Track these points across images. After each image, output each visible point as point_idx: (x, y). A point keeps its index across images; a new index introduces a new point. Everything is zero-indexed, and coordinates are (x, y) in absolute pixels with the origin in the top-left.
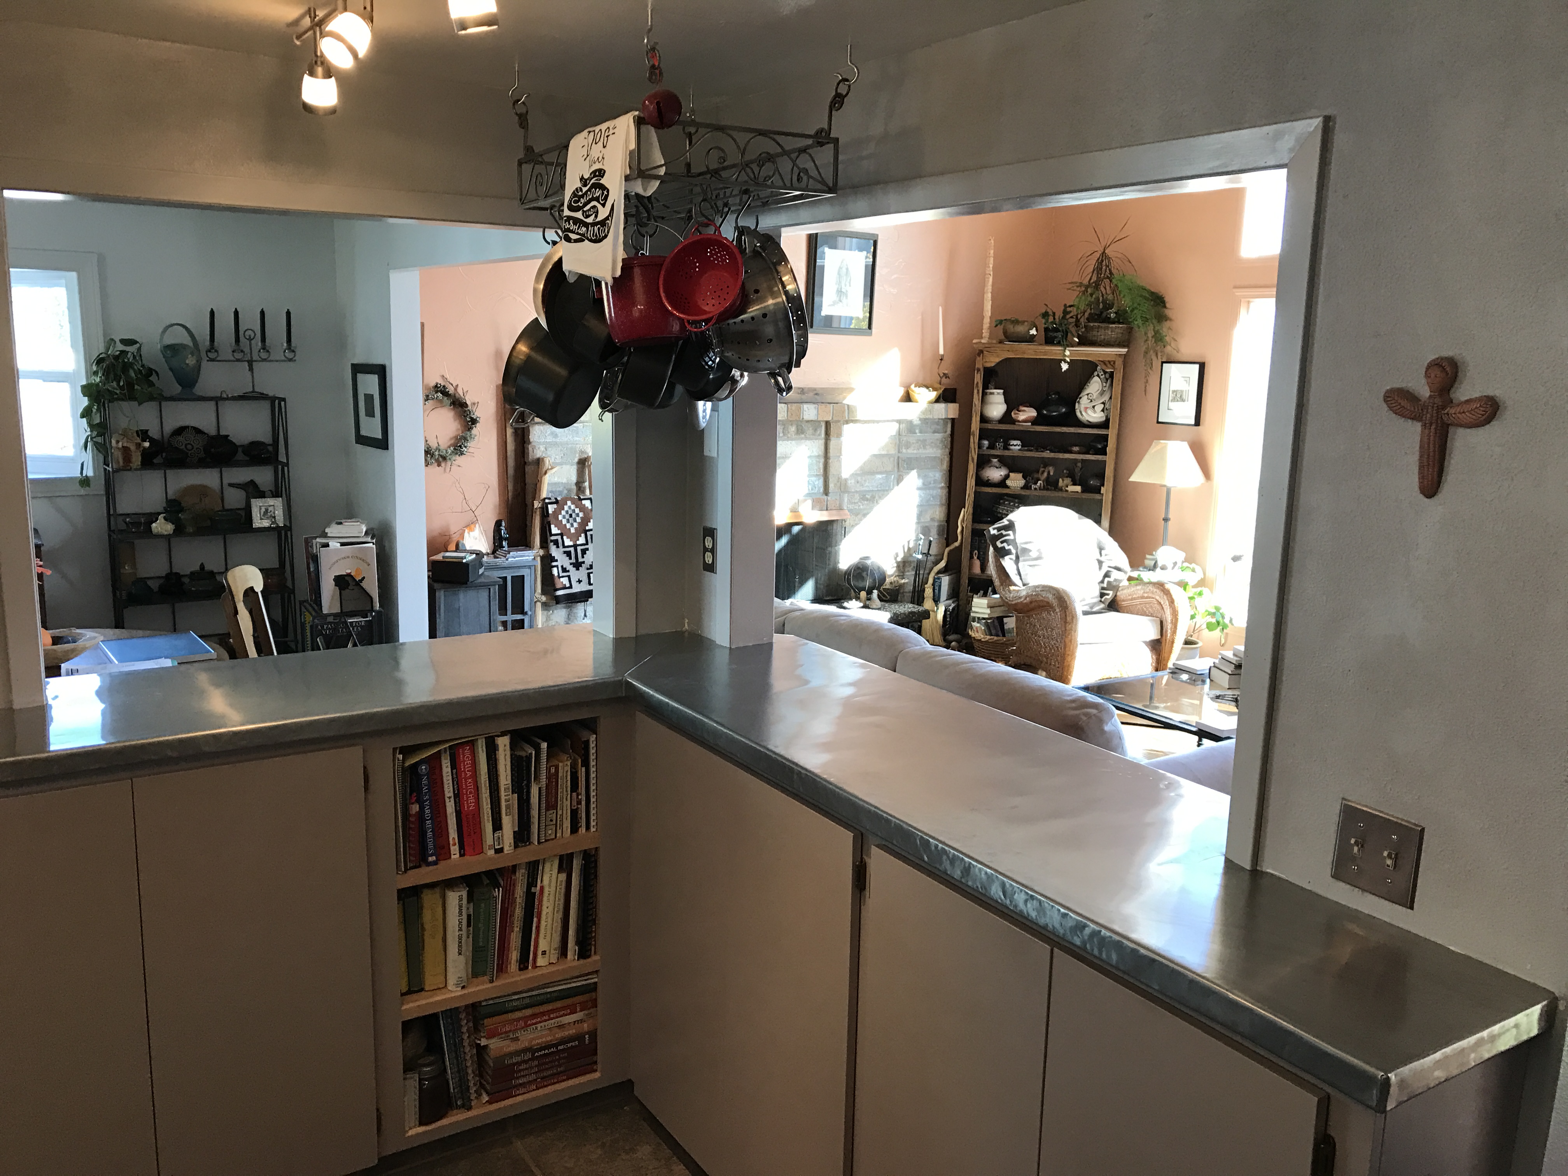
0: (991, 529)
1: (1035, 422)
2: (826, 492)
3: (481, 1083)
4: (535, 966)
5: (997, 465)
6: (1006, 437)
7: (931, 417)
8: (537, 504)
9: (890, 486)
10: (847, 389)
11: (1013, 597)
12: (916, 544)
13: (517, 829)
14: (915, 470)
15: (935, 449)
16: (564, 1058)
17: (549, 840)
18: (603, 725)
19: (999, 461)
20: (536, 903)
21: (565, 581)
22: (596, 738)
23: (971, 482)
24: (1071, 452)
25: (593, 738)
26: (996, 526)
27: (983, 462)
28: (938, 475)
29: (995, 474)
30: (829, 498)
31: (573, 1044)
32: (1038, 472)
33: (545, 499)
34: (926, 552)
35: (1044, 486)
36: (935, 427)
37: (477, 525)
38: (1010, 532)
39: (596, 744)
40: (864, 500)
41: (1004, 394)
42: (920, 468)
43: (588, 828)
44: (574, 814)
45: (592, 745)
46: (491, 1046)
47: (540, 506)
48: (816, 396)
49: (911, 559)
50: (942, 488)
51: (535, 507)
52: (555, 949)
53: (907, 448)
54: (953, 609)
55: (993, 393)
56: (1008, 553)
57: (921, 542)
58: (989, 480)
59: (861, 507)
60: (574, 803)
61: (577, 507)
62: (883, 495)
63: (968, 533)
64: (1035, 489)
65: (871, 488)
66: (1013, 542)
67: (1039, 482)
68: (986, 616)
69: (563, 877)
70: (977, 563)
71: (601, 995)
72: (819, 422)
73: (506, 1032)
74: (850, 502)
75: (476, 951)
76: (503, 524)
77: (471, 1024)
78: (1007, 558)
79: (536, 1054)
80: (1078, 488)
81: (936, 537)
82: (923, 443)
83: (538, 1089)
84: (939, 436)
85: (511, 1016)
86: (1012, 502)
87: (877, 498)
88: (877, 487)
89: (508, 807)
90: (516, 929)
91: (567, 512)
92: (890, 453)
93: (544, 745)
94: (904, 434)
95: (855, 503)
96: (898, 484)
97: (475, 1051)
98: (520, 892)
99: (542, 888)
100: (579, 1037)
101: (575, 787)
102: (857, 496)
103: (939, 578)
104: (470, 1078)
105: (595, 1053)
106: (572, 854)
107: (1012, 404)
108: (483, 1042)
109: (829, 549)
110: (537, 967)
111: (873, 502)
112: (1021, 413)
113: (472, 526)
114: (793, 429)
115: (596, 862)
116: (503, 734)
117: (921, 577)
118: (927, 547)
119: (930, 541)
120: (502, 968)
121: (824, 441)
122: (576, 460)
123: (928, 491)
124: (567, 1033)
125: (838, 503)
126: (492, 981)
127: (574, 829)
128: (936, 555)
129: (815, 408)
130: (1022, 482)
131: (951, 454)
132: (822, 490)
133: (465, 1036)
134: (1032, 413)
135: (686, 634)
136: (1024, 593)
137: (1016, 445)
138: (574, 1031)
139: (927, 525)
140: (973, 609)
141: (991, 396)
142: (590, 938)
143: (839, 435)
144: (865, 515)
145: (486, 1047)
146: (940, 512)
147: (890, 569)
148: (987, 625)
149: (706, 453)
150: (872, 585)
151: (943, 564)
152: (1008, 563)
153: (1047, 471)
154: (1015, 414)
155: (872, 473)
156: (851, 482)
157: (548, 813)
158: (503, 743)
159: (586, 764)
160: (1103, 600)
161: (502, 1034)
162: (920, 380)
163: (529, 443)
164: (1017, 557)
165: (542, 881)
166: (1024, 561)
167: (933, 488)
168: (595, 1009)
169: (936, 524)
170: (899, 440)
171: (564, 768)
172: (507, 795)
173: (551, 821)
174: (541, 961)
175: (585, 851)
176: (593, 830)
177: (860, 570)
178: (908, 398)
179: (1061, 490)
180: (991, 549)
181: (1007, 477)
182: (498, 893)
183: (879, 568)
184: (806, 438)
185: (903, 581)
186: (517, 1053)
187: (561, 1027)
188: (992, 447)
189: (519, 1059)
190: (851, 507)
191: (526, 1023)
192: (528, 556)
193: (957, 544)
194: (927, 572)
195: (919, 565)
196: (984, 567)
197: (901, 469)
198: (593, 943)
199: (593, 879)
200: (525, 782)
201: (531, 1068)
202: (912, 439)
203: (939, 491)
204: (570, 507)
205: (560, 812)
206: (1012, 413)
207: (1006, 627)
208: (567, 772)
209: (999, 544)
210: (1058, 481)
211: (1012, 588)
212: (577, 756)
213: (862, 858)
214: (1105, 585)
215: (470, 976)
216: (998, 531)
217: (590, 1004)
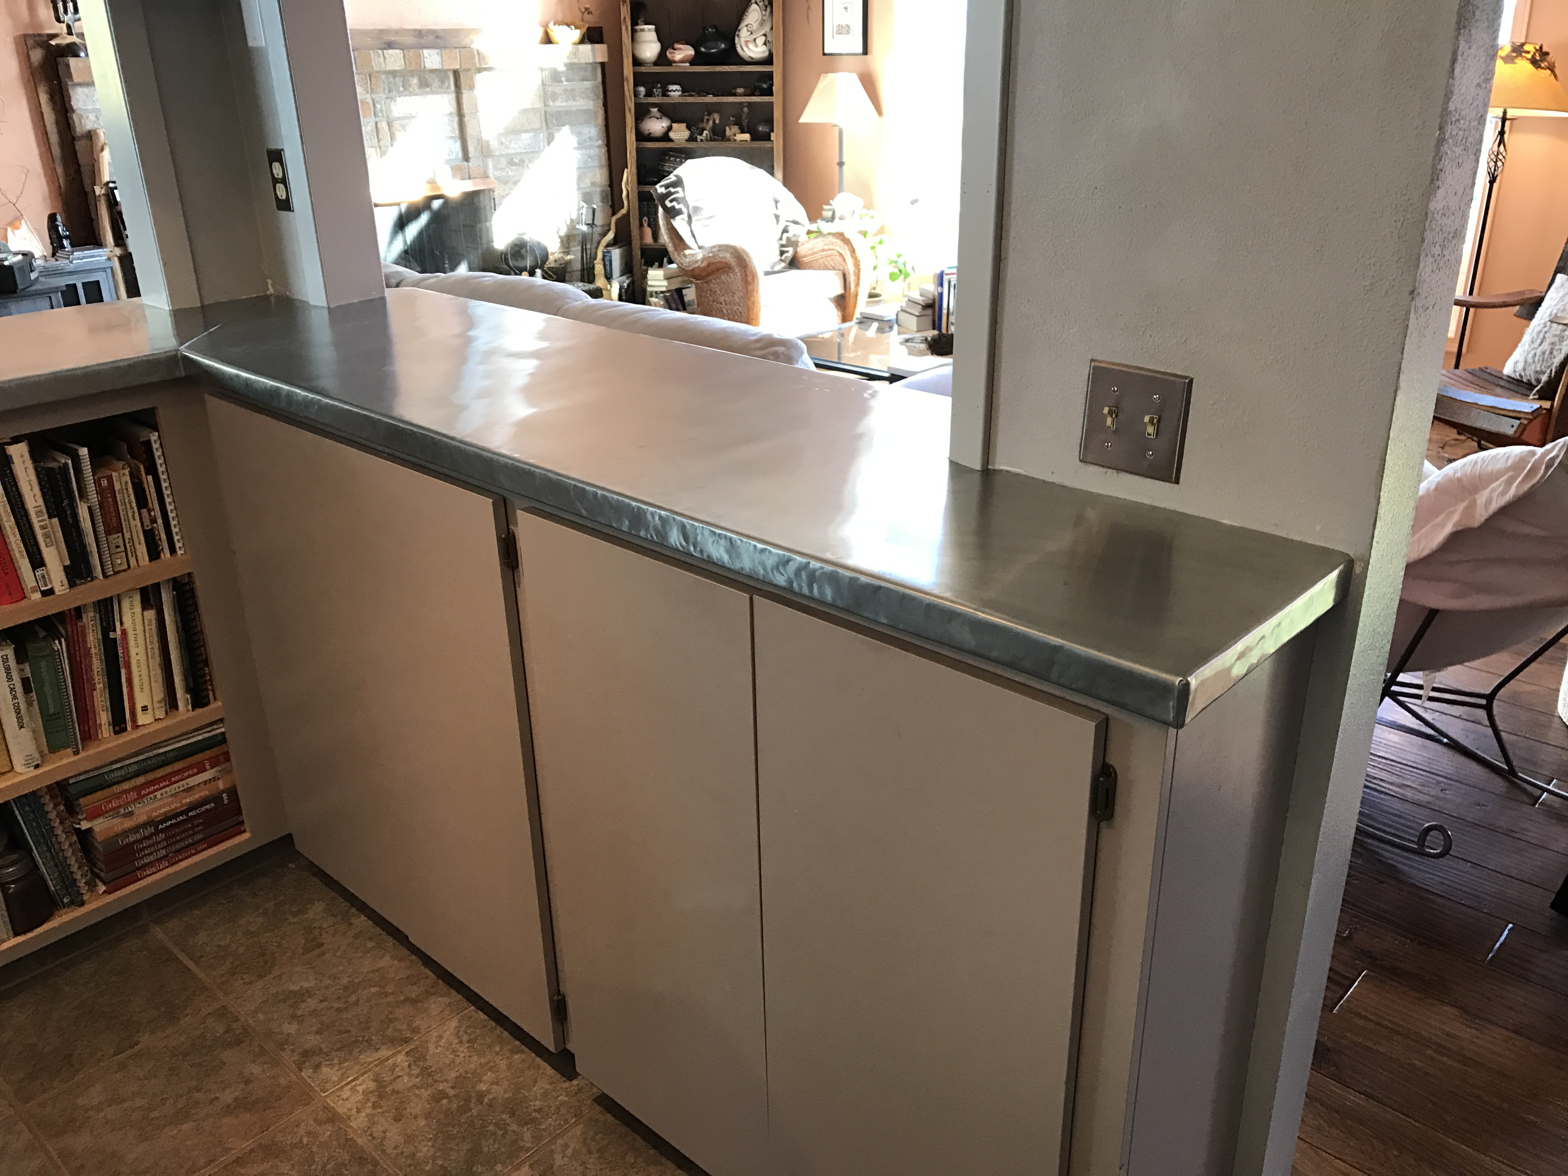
0: (657, 186)
1: (693, 62)
2: (466, 158)
3: (92, 872)
4: (136, 727)
5: (658, 115)
6: (665, 81)
7: (576, 61)
8: (99, 191)
9: (540, 148)
10: (473, 30)
11: (689, 262)
12: (578, 214)
13: (68, 563)
14: (567, 127)
15: (586, 100)
16: (200, 824)
17: (119, 572)
18: (163, 417)
19: (659, 110)
20: (120, 651)
22: (159, 437)
23: (631, 137)
24: (735, 95)
25: (154, 437)
26: (663, 182)
27: (642, 113)
28: (593, 132)
29: (656, 125)
30: (470, 164)
31: (208, 807)
32: (703, 121)
33: (108, 183)
34: (590, 222)
35: (710, 137)
36: (582, 73)
37: (23, 222)
38: (679, 189)
39: (161, 444)
40: (512, 165)
41: (657, 31)
42: (572, 124)
43: (173, 550)
44: (150, 538)
45: (155, 446)
46: (97, 829)
47: (103, 191)
48: (438, 40)
49: (575, 232)
50: (599, 147)
51: (97, 193)
52: (159, 702)
53: (554, 101)
54: (628, 285)
55: (643, 30)
56: (679, 212)
57: (584, 211)
58: (650, 133)
59: (510, 173)
60: (147, 522)
62: (533, 158)
63: (634, 197)
64: (702, 140)
65: (519, 151)
66: (683, 201)
67: (705, 132)
68: (664, 289)
69: (151, 614)
70: (648, 232)
71: (233, 747)
72: (446, 71)
73: (113, 809)
74: (496, 168)
75: (48, 721)
76: (59, 218)
77: (62, 807)
78: (678, 218)
79: (160, 827)
80: (747, 136)
81: (600, 204)
82: (571, 94)
83: (172, 865)
84: (588, 84)
85: (116, 789)
86: (678, 157)
87: (527, 161)
88: (525, 149)
89: (46, 536)
90: (99, 686)
92: (537, 107)
93: (84, 451)
94: (549, 84)
95: (502, 169)
96: (549, 144)
97: (75, 838)
98: (93, 639)
99: (124, 632)
100: (216, 798)
101: (142, 501)
102: (503, 160)
103: (608, 252)
104: (75, 868)
105: (239, 812)
106: (158, 584)
107: (666, 42)
108: (85, 825)
109: (479, 225)
110: (138, 726)
111: (523, 167)
112: (676, 52)
113: (17, 223)
114: (415, 81)
115: (192, 590)
116: (16, 440)
117: (588, 252)
118: (591, 216)
119: (594, 210)
120: (89, 735)
121: (454, 95)
123: (584, 151)
124: (197, 796)
125: (482, 170)
126: (76, 753)
127: (154, 554)
128: (603, 226)
129: (438, 53)
130: (686, 134)
131: (605, 105)
132: (460, 155)
133: (56, 823)
134: (690, 51)
135: (273, 299)
136: (700, 256)
137: (675, 91)
138: (207, 792)
139: (588, 190)
140: (650, 283)
141: (642, 33)
142: (206, 682)
143: (472, 87)
144: (515, 183)
145: (90, 830)
146: (601, 175)
147: (554, 248)
148: (666, 299)
149: (251, 43)
150: (534, 264)
151: (611, 236)
152: (679, 223)
153: (711, 118)
154: (670, 53)
155: (518, 132)
156: (494, 144)
157: (111, 537)
158: (19, 453)
159: (152, 469)
160: (783, 257)
161: (107, 812)
162: (560, 17)
163: (73, 111)
164: (690, 217)
165: (121, 624)
166: (697, 220)
167: (590, 147)
168: (227, 764)
169: (598, 189)
170: (544, 90)
171: (121, 479)
172: (42, 521)
173: (118, 547)
174: (142, 719)
175: (174, 580)
176: (180, 552)
177: (519, 249)
178: (548, 40)
179: (729, 140)
180: (660, 210)
181: (670, 128)
182: (60, 646)
183: (539, 243)
184: (433, 93)
185: (569, 257)
186: (135, 829)
187: (189, 789)
188: (649, 94)
189: (138, 836)
190: (498, 174)
191: (139, 794)
192: (100, 256)
193: (623, 211)
194: (594, 246)
195: (584, 240)
196: (656, 235)
197: (551, 126)
198: (210, 687)
199: (193, 612)
200: (66, 502)
201: (158, 843)
202: (558, 89)
203: (597, 150)
205: (127, 536)
206: (668, 52)
207: (686, 299)
208: (126, 482)
209: (668, 204)
210: (725, 131)
211: (687, 252)
212: (136, 462)
213: (508, 529)
214: (784, 242)
215: (46, 750)
216: (666, 188)
217: (222, 758)
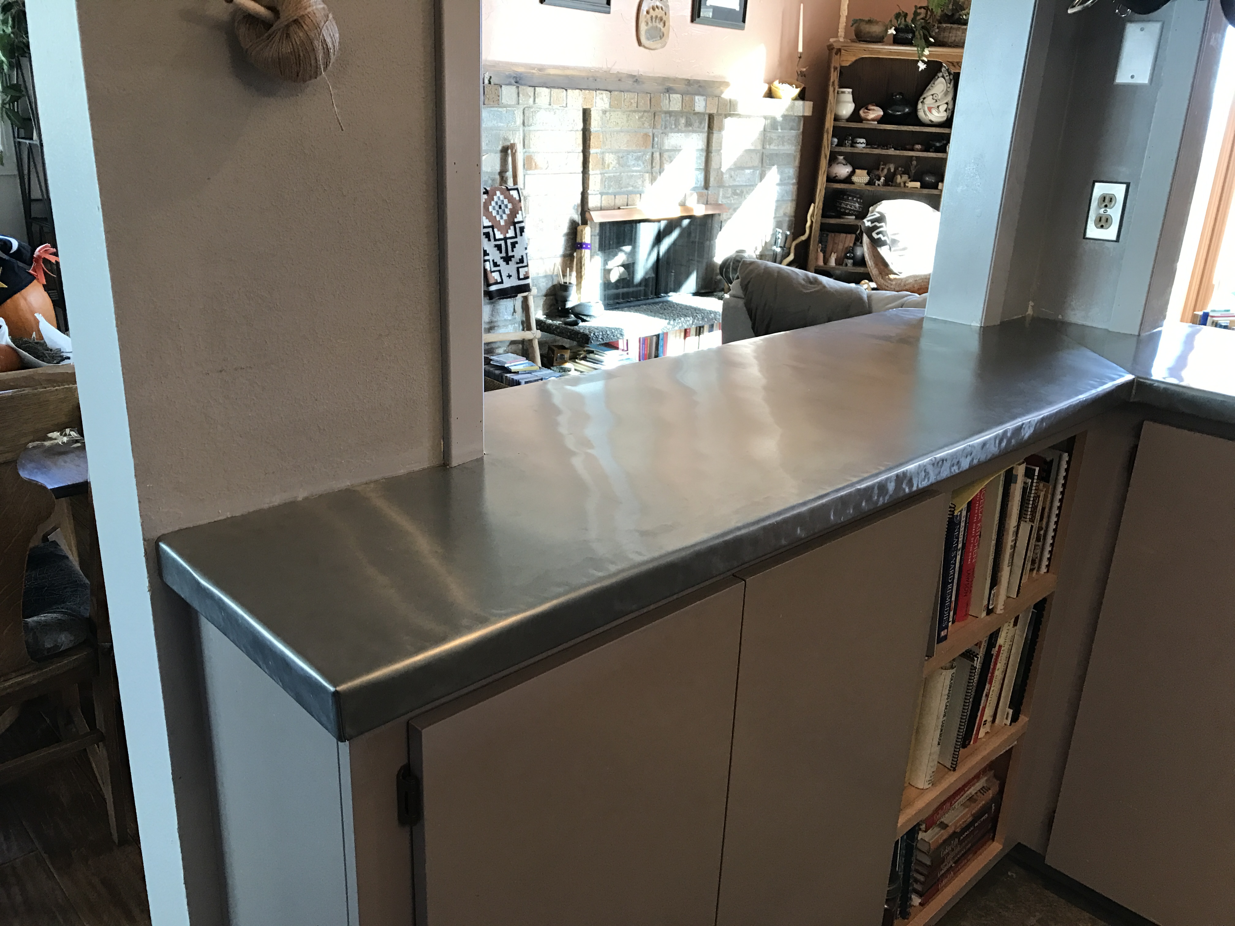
0: (865, 221)
1: (881, 121)
2: (706, 186)
5: (844, 162)
6: (854, 134)
7: (791, 113)
9: (755, 182)
11: (896, 285)
14: (776, 166)
15: (790, 146)
19: (844, 158)
21: (496, 276)
23: (822, 180)
24: (912, 150)
26: (869, 217)
28: (791, 172)
29: (843, 170)
30: (709, 192)
31: (985, 817)
36: (792, 124)
38: (883, 224)
41: (853, 93)
42: (779, 165)
43: (1039, 569)
48: (699, 88)
53: (770, 144)
55: (844, 92)
56: (884, 243)
57: (777, 236)
59: (734, 201)
61: (505, 198)
62: (750, 190)
63: (817, 227)
64: (879, 185)
67: (882, 178)
72: (705, 114)
74: (725, 197)
78: (883, 248)
80: (918, 184)
81: (789, 229)
82: (782, 140)
83: (956, 876)
88: (746, 182)
91: (497, 203)
92: (757, 148)
94: (768, 130)
95: (728, 198)
96: (761, 181)
99: (1000, 648)
100: (988, 808)
102: (730, 190)
107: (860, 103)
111: (742, 197)
112: (870, 112)
118: (783, 240)
119: (786, 236)
121: (706, 134)
122: (500, 148)
123: (783, 187)
125: (715, 197)
126: (953, 769)
129: (704, 100)
130: (866, 179)
131: (803, 150)
132: (703, 183)
134: (880, 112)
137: (861, 143)
139: (781, 219)
141: (842, 95)
143: (721, 129)
146: (791, 207)
151: (791, 257)
153: (887, 167)
154: (864, 113)
155: (743, 168)
156: (729, 177)
158: (1021, 473)
161: (935, 823)
162: (780, 76)
164: (891, 248)
167: (787, 184)
169: (788, 217)
170: (764, 135)
175: (1046, 597)
176: (1044, 570)
178: (770, 94)
179: (900, 186)
180: (867, 240)
181: (853, 173)
186: (948, 842)
188: (839, 144)
189: (949, 848)
191: (951, 804)
193: (803, 238)
196: (825, 259)
197: (765, 164)
202: (774, 136)
203: (791, 188)
204: (499, 198)
206: (861, 112)
209: (875, 236)
211: (892, 276)
216: (874, 222)
